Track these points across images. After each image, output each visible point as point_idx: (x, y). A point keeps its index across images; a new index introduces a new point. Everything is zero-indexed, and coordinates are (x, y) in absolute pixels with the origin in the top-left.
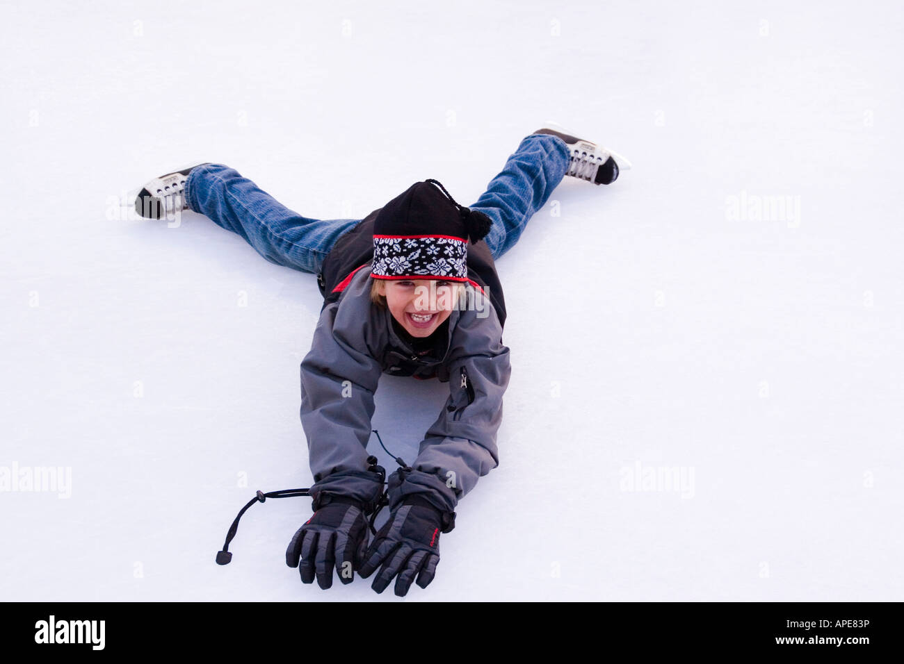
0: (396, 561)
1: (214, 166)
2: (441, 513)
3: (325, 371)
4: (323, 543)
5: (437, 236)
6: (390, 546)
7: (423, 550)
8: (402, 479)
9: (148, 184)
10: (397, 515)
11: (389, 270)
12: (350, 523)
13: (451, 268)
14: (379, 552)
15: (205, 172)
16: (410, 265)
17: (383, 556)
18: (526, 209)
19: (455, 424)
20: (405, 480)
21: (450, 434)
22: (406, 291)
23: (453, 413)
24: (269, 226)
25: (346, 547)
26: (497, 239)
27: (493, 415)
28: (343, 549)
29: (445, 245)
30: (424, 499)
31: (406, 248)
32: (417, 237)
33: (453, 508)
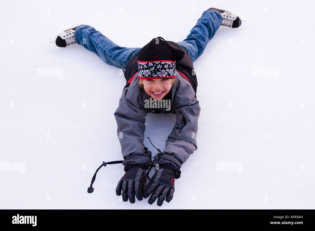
0: (158, 192)
1: (85, 26)
2: (175, 171)
3: (123, 116)
4: (130, 186)
5: (161, 61)
6: (155, 186)
7: (168, 187)
8: (160, 158)
9: (60, 34)
10: (158, 173)
11: (143, 75)
12: (140, 176)
13: (167, 73)
14: (151, 188)
15: (82, 29)
16: (150, 73)
17: (152, 190)
18: (206, 40)
19: (179, 134)
20: (161, 158)
21: (178, 138)
22: (150, 83)
23: (178, 130)
24: (106, 50)
25: (139, 186)
26: (195, 53)
27: (194, 129)
28: (137, 187)
29: (164, 64)
30: (168, 166)
31: (149, 66)
32: (153, 61)
33: (180, 169)
